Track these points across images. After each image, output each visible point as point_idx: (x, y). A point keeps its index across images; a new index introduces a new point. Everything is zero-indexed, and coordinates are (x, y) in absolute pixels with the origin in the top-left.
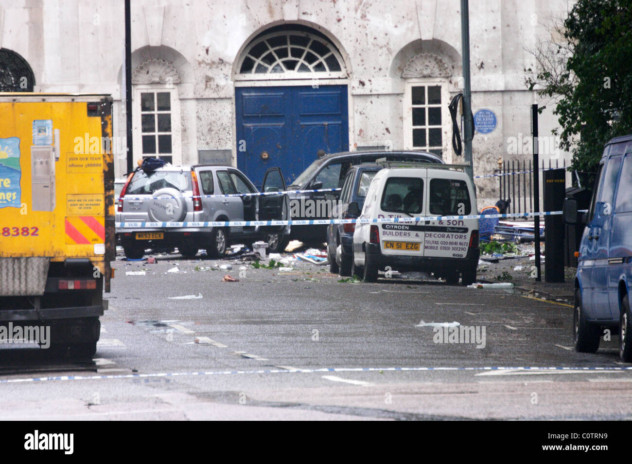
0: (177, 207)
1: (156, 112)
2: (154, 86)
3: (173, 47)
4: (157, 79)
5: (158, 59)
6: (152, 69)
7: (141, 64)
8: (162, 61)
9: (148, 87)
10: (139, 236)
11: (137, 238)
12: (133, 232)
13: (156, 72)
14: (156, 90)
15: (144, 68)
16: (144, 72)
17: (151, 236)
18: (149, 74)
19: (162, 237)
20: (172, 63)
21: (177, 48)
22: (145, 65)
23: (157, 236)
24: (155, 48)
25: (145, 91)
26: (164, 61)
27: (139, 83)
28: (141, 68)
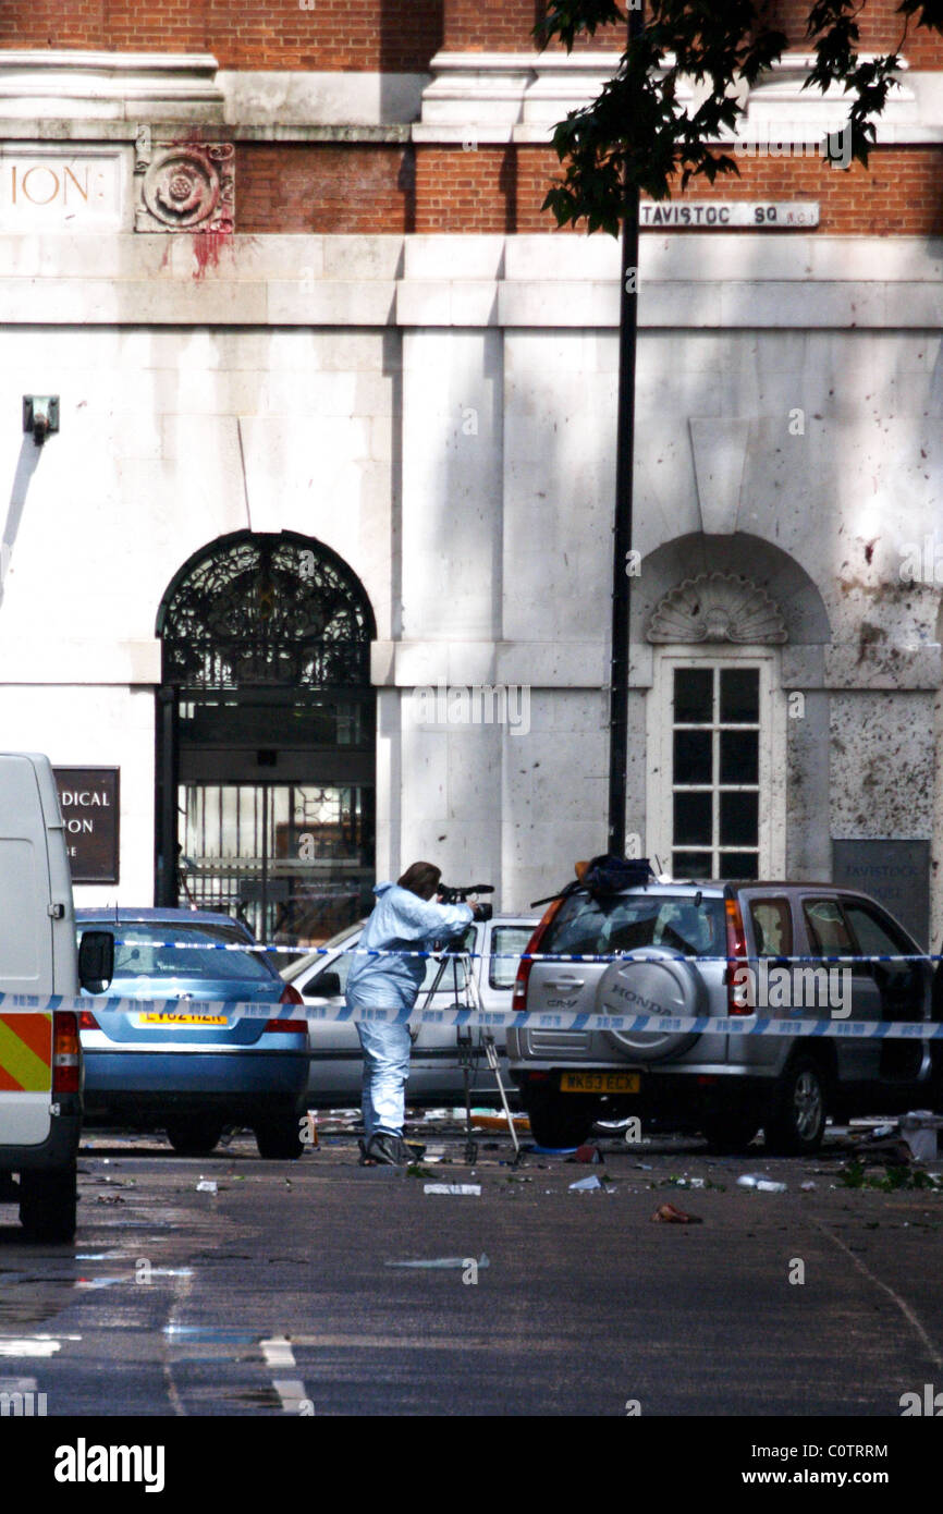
0: (680, 1002)
1: (716, 725)
2: (712, 651)
3: (770, 537)
4: (721, 631)
5: (727, 573)
6: (708, 599)
7: (679, 585)
8: (738, 579)
9: (699, 652)
10: (571, 1081)
11: (565, 1087)
12: (554, 1070)
13: (718, 608)
14: (717, 662)
15: (685, 596)
16: (684, 607)
17: (605, 1082)
18: (698, 617)
19: (635, 1087)
20: (766, 583)
21: (783, 543)
22: (689, 587)
23: (622, 1082)
24: (718, 539)
25: (686, 664)
26: (743, 578)
27: (671, 639)
28: (678, 597)
